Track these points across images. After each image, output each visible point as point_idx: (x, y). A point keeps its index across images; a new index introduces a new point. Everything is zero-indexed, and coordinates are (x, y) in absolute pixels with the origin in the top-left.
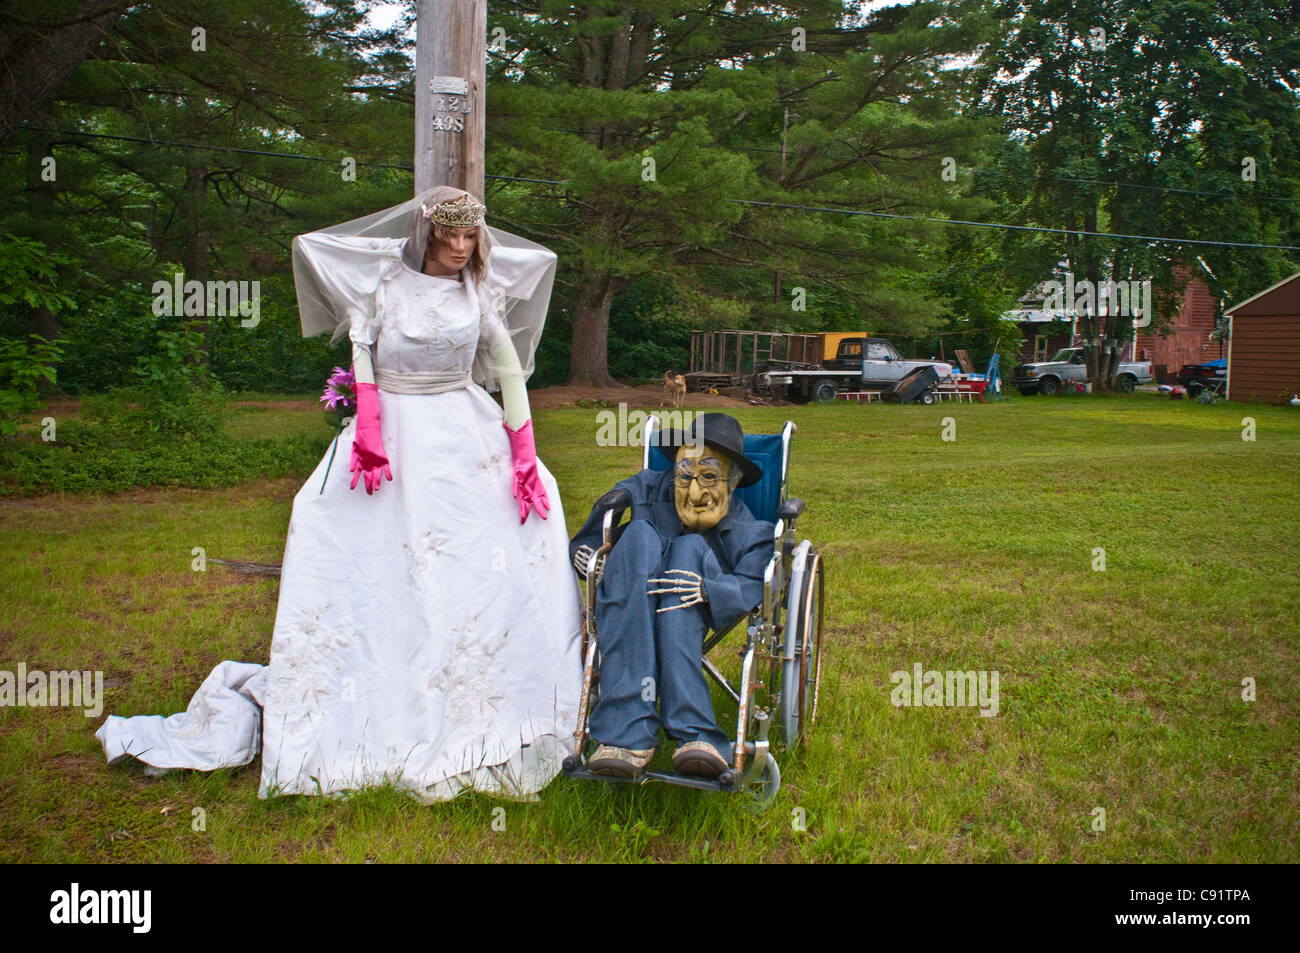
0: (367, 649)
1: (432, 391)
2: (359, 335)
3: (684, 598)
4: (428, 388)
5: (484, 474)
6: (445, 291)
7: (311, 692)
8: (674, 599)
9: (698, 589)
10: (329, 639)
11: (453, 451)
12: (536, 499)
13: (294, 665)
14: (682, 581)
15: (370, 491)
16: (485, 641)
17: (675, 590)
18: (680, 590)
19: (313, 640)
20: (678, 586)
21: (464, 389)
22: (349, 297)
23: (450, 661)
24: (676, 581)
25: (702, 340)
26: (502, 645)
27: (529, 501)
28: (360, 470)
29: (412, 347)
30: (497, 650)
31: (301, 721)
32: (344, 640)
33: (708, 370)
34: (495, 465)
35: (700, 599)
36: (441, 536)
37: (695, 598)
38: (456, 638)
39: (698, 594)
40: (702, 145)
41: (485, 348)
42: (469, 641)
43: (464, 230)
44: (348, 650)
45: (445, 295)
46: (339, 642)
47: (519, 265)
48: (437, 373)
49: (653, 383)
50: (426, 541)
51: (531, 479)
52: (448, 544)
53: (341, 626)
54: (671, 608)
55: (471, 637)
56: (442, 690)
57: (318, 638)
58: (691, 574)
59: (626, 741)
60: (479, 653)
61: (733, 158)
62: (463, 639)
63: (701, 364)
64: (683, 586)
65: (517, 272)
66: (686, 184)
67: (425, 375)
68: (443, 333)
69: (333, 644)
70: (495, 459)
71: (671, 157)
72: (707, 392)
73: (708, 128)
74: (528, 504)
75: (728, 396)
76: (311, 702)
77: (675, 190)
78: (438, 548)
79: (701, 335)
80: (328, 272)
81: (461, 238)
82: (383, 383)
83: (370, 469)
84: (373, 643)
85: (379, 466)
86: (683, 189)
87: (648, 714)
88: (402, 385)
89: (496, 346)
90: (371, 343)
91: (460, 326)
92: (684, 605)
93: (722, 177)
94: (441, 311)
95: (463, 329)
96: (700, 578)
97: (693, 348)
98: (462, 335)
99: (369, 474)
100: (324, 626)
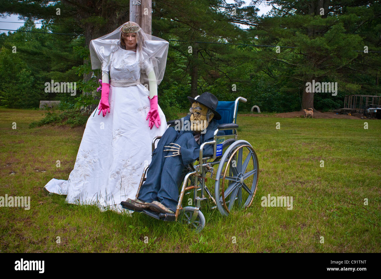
0: (100, 164)
1: (125, 86)
2: (104, 68)
3: (174, 153)
4: (124, 85)
5: (140, 113)
6: (128, 54)
7: (83, 175)
8: (170, 153)
9: (179, 150)
10: (91, 160)
11: (130, 105)
12: (156, 122)
13: (79, 166)
14: (174, 147)
15: (104, 116)
16: (133, 165)
17: (171, 150)
18: (173, 150)
19: (86, 160)
20: (172, 149)
21: (136, 85)
22: (103, 58)
23: (120, 170)
24: (172, 147)
25: (348, 98)
26: (139, 167)
27: (153, 122)
28: (101, 109)
29: (117, 71)
30: (137, 168)
31: (78, 183)
32: (95, 161)
33: (350, 108)
34: (144, 110)
35: (179, 154)
36: (123, 131)
37: (177, 153)
38: (123, 163)
39: (178, 152)
40: (343, 33)
41: (144, 73)
42: (128, 165)
43: (131, 34)
44: (96, 164)
45: (128, 55)
46: (94, 161)
47: (156, 46)
48: (127, 80)
49: (330, 111)
50: (117, 132)
51: (155, 115)
52: (125, 134)
53: (95, 157)
54: (169, 156)
55: (129, 163)
56: (115, 178)
57: (88, 159)
58: (178, 145)
59: (144, 199)
60: (131, 169)
61: (353, 36)
62: (126, 164)
63: (348, 106)
64: (174, 149)
65: (155, 48)
66: (337, 45)
67: (123, 81)
68: (125, 67)
69: (92, 162)
70: (145, 108)
71: (332, 37)
72: (348, 115)
73: (344, 26)
74: (152, 123)
75: (355, 116)
76: (83, 178)
77: (333, 47)
78: (121, 135)
79: (348, 97)
80: (98, 50)
81: (131, 37)
82: (112, 83)
83: (104, 109)
84: (102, 163)
85: (106, 108)
86: (336, 47)
87: (153, 191)
88: (116, 84)
89: (148, 72)
90: (108, 71)
91: (130, 65)
92: (173, 156)
93: (350, 43)
94: (126, 60)
95: (132, 65)
96: (180, 146)
97: (345, 101)
98: (131, 68)
99: (104, 111)
100: (90, 156)
